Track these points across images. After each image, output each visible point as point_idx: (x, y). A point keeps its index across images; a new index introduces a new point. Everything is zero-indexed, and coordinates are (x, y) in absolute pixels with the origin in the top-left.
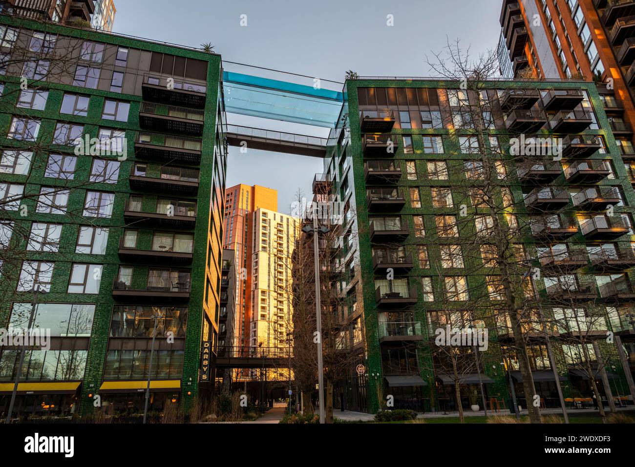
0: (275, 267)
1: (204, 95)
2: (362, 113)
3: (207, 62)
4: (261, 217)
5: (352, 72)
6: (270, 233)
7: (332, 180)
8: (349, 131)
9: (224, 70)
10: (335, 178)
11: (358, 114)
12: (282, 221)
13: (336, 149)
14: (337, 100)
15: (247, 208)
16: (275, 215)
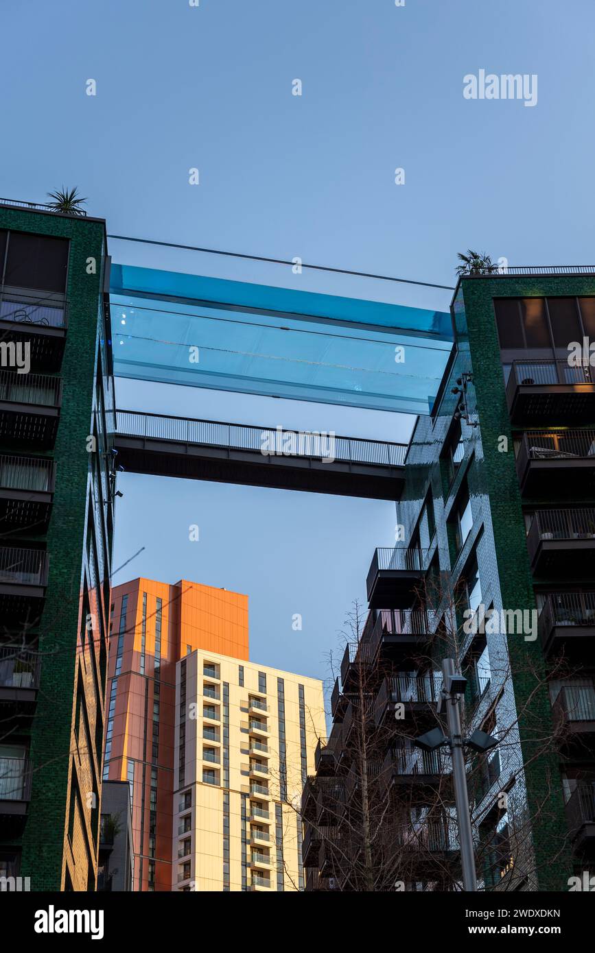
0: (244, 831)
1: (61, 334)
2: (513, 373)
3: (68, 240)
4: (201, 678)
5: (476, 257)
6: (227, 726)
7: (426, 568)
8: (475, 425)
9: (113, 262)
10: (435, 561)
11: (499, 375)
12: (262, 686)
13: (436, 472)
14: (435, 334)
15: (158, 651)
16: (241, 669)
